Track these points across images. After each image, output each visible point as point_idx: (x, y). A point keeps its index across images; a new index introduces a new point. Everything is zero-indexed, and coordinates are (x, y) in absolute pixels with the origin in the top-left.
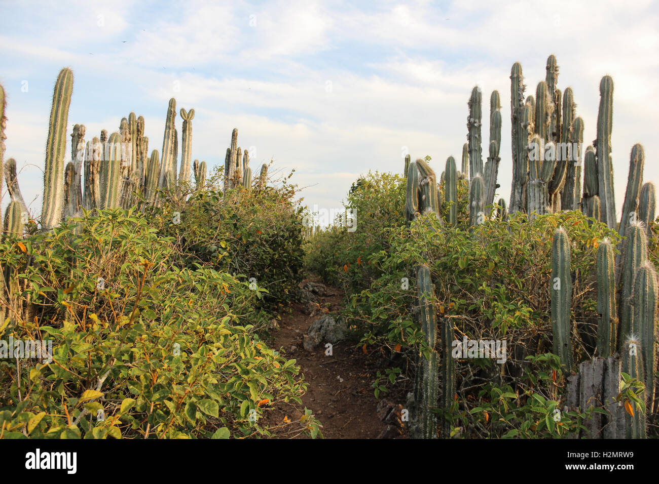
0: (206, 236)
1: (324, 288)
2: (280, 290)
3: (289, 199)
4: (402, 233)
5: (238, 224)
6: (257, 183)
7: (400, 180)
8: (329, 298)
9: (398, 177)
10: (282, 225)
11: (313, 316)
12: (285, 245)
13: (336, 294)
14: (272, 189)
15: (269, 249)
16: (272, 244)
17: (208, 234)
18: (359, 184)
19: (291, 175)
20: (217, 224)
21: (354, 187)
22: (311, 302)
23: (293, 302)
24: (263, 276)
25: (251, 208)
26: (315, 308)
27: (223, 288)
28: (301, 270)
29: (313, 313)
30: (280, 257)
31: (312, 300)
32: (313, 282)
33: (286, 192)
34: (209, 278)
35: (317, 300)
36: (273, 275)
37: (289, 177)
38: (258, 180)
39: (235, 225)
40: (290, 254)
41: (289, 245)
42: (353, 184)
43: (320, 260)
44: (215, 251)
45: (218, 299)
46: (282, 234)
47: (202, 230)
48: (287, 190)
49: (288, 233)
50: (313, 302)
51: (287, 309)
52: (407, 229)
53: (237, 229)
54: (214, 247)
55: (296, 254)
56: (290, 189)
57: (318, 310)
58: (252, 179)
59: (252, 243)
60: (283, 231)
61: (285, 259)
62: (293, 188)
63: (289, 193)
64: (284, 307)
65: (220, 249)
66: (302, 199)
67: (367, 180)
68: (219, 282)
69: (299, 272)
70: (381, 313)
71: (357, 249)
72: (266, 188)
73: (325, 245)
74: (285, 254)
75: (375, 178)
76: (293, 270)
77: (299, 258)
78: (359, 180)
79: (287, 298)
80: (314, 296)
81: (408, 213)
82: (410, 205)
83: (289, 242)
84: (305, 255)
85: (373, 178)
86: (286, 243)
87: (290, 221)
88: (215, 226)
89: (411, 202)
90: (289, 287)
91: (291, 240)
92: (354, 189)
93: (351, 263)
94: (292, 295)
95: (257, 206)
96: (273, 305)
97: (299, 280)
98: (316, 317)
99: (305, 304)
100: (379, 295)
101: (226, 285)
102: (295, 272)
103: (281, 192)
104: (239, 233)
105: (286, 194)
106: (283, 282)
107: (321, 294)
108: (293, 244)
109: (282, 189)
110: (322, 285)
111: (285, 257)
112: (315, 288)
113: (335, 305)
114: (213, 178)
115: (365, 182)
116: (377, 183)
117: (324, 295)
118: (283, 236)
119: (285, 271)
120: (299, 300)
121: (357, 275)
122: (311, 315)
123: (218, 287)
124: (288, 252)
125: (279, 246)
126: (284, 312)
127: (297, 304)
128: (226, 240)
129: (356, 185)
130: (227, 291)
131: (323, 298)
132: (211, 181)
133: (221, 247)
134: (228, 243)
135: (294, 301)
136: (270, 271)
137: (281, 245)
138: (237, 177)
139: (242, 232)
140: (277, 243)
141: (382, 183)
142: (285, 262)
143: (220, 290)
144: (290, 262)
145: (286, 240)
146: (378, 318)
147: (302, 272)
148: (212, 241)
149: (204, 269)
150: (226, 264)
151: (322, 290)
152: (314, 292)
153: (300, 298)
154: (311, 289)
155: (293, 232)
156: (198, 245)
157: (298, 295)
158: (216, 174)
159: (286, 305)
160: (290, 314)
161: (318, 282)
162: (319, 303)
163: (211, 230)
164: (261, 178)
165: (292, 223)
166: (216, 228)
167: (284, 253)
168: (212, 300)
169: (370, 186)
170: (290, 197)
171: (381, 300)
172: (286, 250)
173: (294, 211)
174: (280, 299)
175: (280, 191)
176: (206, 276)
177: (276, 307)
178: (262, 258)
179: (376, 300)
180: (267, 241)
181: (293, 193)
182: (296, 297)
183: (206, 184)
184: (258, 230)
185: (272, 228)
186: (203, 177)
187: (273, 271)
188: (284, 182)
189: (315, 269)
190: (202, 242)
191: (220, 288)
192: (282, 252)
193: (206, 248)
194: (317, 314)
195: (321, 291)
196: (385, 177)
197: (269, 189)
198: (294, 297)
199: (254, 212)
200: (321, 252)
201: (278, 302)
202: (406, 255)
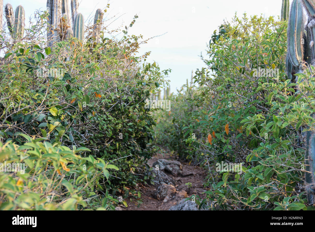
0: (32, 102)
1: (179, 166)
2: (124, 169)
3: (132, 54)
4: (286, 89)
5: (72, 85)
6: (90, 34)
7: (277, 24)
8: (186, 178)
9: (273, 21)
10: (125, 86)
11: (168, 202)
12: (129, 112)
13: (194, 173)
14: (110, 41)
15: (111, 118)
16: (113, 111)
17: (33, 99)
18: (222, 32)
19: (133, 23)
20: (44, 86)
21: (215, 36)
22: (164, 184)
23: (141, 184)
24: (103, 152)
25: (87, 65)
26: (170, 191)
27: (61, 166)
28: (150, 144)
29: (167, 197)
30: (124, 127)
31: (166, 181)
32: (165, 158)
33: (128, 45)
34: (42, 153)
35: (171, 181)
36: (115, 150)
37: (131, 25)
38: (91, 30)
39: (68, 87)
40: (136, 123)
41: (135, 113)
42: (215, 33)
43: (173, 130)
44: (44, 121)
45: (53, 180)
46: (125, 97)
47: (26, 94)
48: (129, 42)
49: (133, 97)
50: (167, 183)
51: (134, 193)
52: (293, 84)
53: (71, 92)
54: (42, 116)
55: (145, 122)
56: (132, 41)
57: (173, 194)
58: (84, 29)
59: (90, 110)
60: (127, 94)
61: (131, 130)
62: (136, 39)
63: (131, 46)
64: (130, 191)
65: (50, 118)
66: (148, 54)
67: (232, 25)
68: (56, 157)
69: (148, 145)
70: (261, 193)
71: (223, 113)
72: (104, 40)
73: (178, 111)
74: (131, 124)
75: (243, 23)
76: (140, 144)
77: (147, 128)
78: (222, 26)
79: (133, 179)
80: (167, 176)
81: (289, 65)
82: (292, 55)
83: (135, 108)
84: (154, 124)
85: (240, 22)
86: (131, 110)
87: (135, 81)
88: (42, 89)
89: (294, 51)
90: (136, 165)
91: (137, 106)
92: (215, 38)
93: (217, 132)
94: (140, 175)
95: (93, 62)
96: (116, 188)
97: (148, 156)
98: (171, 202)
99: (156, 186)
100: (258, 170)
101: (64, 162)
102: (143, 146)
103: (122, 45)
104: (74, 97)
105: (128, 48)
106: (129, 159)
107: (176, 173)
108: (140, 110)
109: (123, 41)
110: (176, 162)
111: (130, 127)
112: (168, 166)
113: (194, 187)
114: (34, 28)
115: (230, 29)
116: (245, 29)
117: (179, 175)
118: (127, 101)
119: (130, 145)
120: (149, 181)
121: (225, 147)
122: (165, 200)
123: (54, 164)
124: (133, 121)
125: (123, 113)
126: (131, 197)
127: (147, 186)
128: (57, 107)
129: (217, 34)
130: (66, 168)
131: (179, 178)
132: (31, 31)
133: (52, 116)
134: (60, 110)
135: (143, 182)
136: (112, 144)
137: (125, 112)
138: (63, 27)
139: (78, 96)
140: (119, 110)
141: (252, 29)
142: (131, 134)
143: (56, 169)
144: (136, 133)
145: (130, 105)
146: (258, 200)
147: (152, 146)
148: (39, 108)
149: (34, 142)
150: (59, 136)
151: (177, 168)
152: (166, 171)
153: (150, 178)
154: (163, 167)
155: (139, 95)
156: (20, 114)
157: (147, 175)
158: (38, 22)
159: (133, 187)
160: (138, 199)
161: (171, 158)
162: (175, 185)
163: (37, 94)
164: (95, 28)
165: (139, 84)
166: (44, 91)
167: (129, 122)
168: (46, 181)
169: (236, 34)
170: (134, 51)
171: (260, 177)
172: (131, 119)
173: (139, 69)
174: (124, 180)
175: (120, 43)
176: (38, 151)
177: (120, 191)
178: (102, 129)
179: (253, 176)
180: (107, 108)
181: (137, 45)
182: (145, 178)
183: (25, 35)
184: (96, 93)
185: (112, 90)
186: (21, 26)
187: (115, 145)
188: (124, 32)
189: (167, 142)
190: (26, 110)
191: (57, 165)
192: (127, 120)
193: (31, 117)
194: (173, 199)
195: (176, 170)
196: (255, 21)
197: (106, 41)
198: (143, 178)
199: (91, 70)
200: (174, 121)
201: (123, 184)
202: (292, 118)
